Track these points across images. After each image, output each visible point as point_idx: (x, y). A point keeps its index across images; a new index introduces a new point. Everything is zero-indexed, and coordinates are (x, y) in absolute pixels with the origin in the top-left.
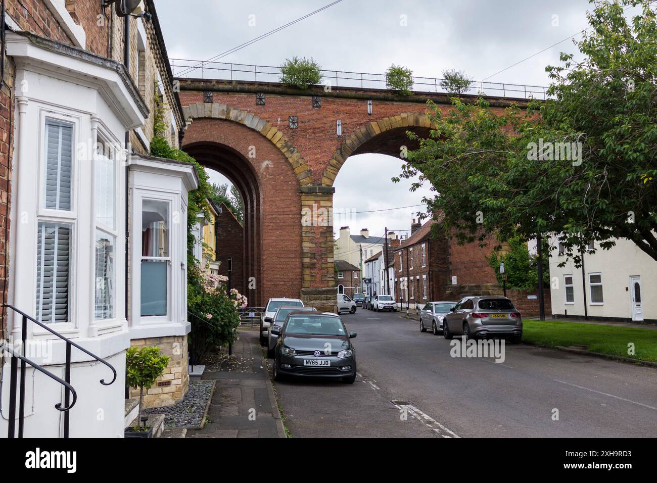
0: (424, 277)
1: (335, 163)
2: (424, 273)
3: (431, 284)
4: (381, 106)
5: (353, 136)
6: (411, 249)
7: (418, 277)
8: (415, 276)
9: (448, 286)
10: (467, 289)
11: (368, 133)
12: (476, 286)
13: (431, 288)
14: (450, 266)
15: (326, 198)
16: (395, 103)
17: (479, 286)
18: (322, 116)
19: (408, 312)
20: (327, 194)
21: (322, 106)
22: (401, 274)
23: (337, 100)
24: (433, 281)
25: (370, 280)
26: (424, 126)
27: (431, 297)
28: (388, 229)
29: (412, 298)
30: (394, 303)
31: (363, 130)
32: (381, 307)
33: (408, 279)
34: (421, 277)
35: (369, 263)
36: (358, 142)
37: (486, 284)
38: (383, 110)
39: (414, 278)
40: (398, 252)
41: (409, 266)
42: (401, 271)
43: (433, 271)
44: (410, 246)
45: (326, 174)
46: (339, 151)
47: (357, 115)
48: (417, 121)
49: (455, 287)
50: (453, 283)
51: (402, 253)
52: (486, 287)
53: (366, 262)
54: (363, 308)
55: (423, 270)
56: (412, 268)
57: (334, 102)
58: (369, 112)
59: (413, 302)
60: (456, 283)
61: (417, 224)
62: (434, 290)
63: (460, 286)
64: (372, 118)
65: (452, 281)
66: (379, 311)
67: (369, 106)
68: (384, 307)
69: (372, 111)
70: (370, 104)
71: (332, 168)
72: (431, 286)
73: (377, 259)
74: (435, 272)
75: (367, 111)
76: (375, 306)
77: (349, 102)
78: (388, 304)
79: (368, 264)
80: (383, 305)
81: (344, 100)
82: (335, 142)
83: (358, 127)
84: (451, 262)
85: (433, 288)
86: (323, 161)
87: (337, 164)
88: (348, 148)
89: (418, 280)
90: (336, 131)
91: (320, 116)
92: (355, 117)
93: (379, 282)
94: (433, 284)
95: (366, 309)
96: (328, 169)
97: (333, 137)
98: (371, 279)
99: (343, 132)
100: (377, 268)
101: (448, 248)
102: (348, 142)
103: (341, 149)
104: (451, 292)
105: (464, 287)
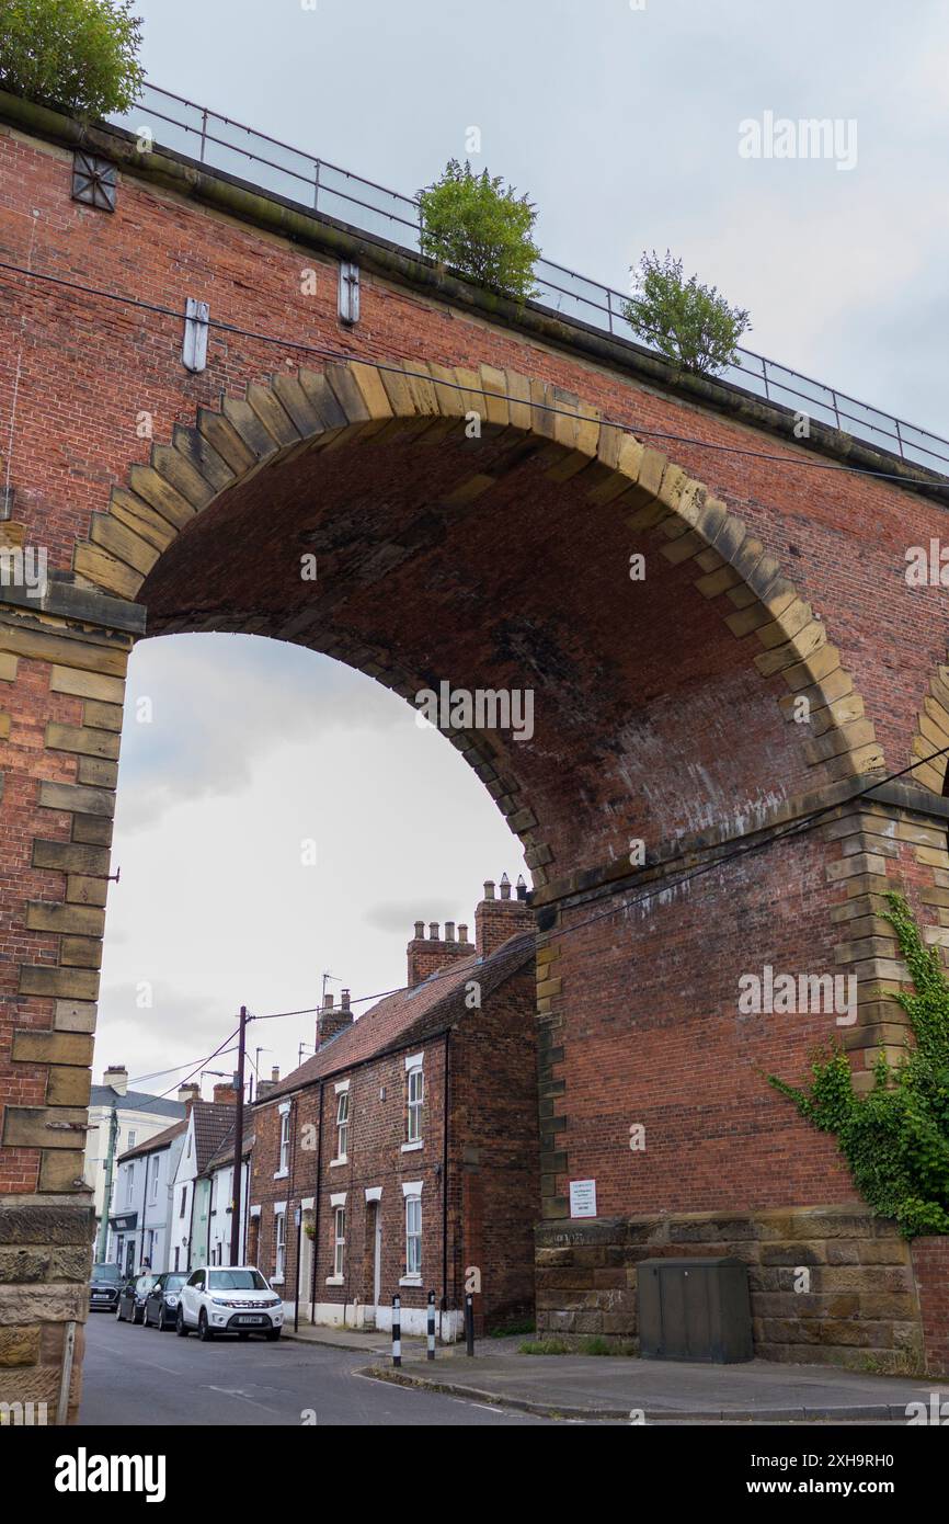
0: (412, 1189)
1: (157, 490)
2: (410, 1173)
3: (452, 1216)
4: (400, 308)
5: (260, 392)
6: (342, 1086)
7: (374, 1193)
8: (354, 1188)
9: (549, 1226)
10: (660, 1238)
11: (334, 404)
12: (721, 1224)
13: (451, 1238)
14: (559, 1137)
15: (91, 656)
16: (458, 316)
17: (742, 1223)
18: (115, 256)
19: (397, 1348)
20: (100, 630)
21: (119, 214)
22: (279, 1187)
23: (198, 212)
24: (458, 1206)
25: (131, 1221)
26: (571, 444)
27: (451, 1275)
28: (251, 1012)
29: (338, 1279)
30: (273, 1303)
31: (313, 379)
32: (219, 1317)
33: (318, 1203)
34: (393, 1190)
35: (135, 1162)
36: (285, 425)
37: (781, 1213)
38: (405, 326)
39: (349, 1199)
40: (275, 1107)
41: (325, 1152)
42: (284, 1172)
43: (460, 1165)
44: (338, 1075)
45: (106, 529)
46: (183, 440)
47: (289, 309)
48: (545, 413)
49: (585, 1230)
50: (575, 1212)
51: (294, 1107)
52: (789, 1227)
53: (120, 1161)
54: (121, 1319)
55: (403, 1162)
56: (343, 1159)
57: (180, 214)
58: (345, 314)
59: (342, 1295)
60: (592, 1211)
61: (340, 1013)
62: (465, 1244)
63: (622, 1224)
64: (354, 344)
65: (567, 1200)
66: (213, 1335)
67: (344, 286)
68: (233, 1320)
69: (357, 311)
70: (351, 281)
71: (138, 508)
72: (451, 1228)
73: (167, 1146)
74: (470, 1169)
75: (335, 305)
76: (191, 1315)
77: (255, 239)
78: (253, 1304)
79: (131, 1166)
80: (231, 1311)
81: (232, 227)
82: (171, 396)
83: (289, 362)
84: (565, 1119)
85: (458, 1237)
86: (95, 465)
87: (169, 496)
88: (235, 441)
89: (373, 1205)
90: (181, 347)
91: (102, 252)
92: (280, 313)
93: (168, 1226)
94: (457, 1222)
95: (138, 1321)
96: (117, 511)
97: (160, 368)
98: (135, 1216)
99: (213, 360)
100: (163, 1178)
101: (550, 1059)
102: (237, 411)
103: (195, 433)
104: (567, 1255)
105: (643, 1230)
